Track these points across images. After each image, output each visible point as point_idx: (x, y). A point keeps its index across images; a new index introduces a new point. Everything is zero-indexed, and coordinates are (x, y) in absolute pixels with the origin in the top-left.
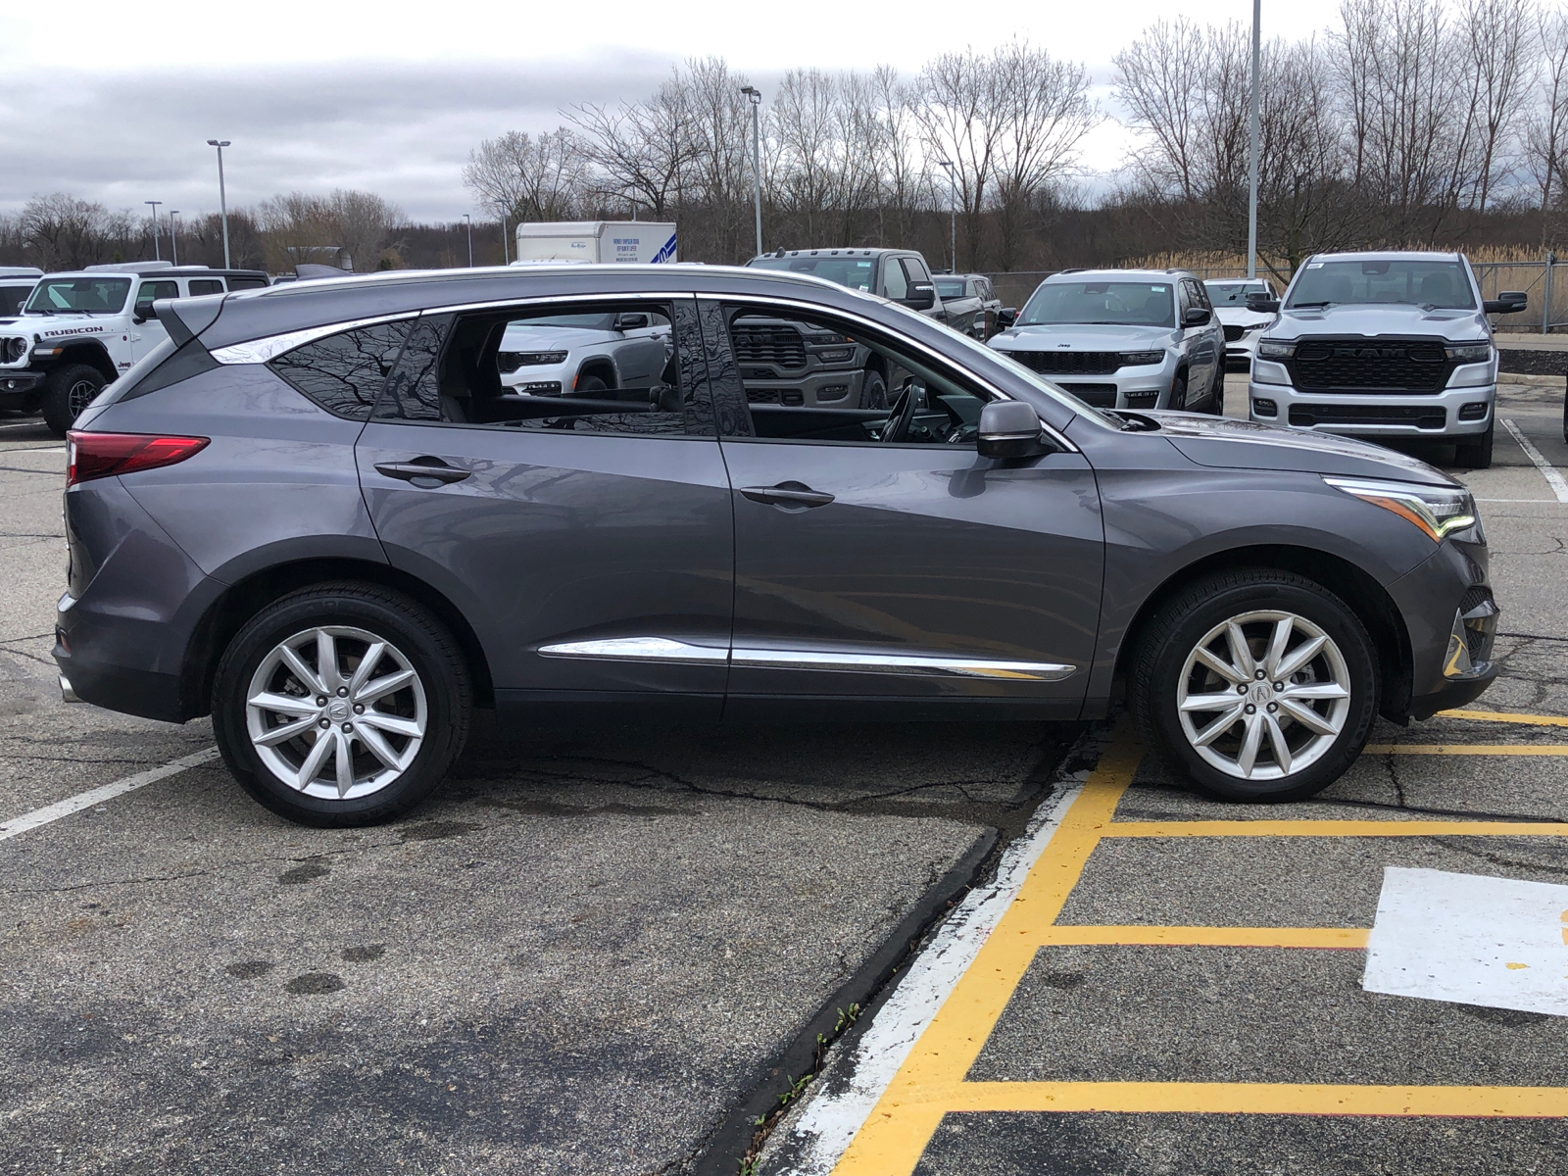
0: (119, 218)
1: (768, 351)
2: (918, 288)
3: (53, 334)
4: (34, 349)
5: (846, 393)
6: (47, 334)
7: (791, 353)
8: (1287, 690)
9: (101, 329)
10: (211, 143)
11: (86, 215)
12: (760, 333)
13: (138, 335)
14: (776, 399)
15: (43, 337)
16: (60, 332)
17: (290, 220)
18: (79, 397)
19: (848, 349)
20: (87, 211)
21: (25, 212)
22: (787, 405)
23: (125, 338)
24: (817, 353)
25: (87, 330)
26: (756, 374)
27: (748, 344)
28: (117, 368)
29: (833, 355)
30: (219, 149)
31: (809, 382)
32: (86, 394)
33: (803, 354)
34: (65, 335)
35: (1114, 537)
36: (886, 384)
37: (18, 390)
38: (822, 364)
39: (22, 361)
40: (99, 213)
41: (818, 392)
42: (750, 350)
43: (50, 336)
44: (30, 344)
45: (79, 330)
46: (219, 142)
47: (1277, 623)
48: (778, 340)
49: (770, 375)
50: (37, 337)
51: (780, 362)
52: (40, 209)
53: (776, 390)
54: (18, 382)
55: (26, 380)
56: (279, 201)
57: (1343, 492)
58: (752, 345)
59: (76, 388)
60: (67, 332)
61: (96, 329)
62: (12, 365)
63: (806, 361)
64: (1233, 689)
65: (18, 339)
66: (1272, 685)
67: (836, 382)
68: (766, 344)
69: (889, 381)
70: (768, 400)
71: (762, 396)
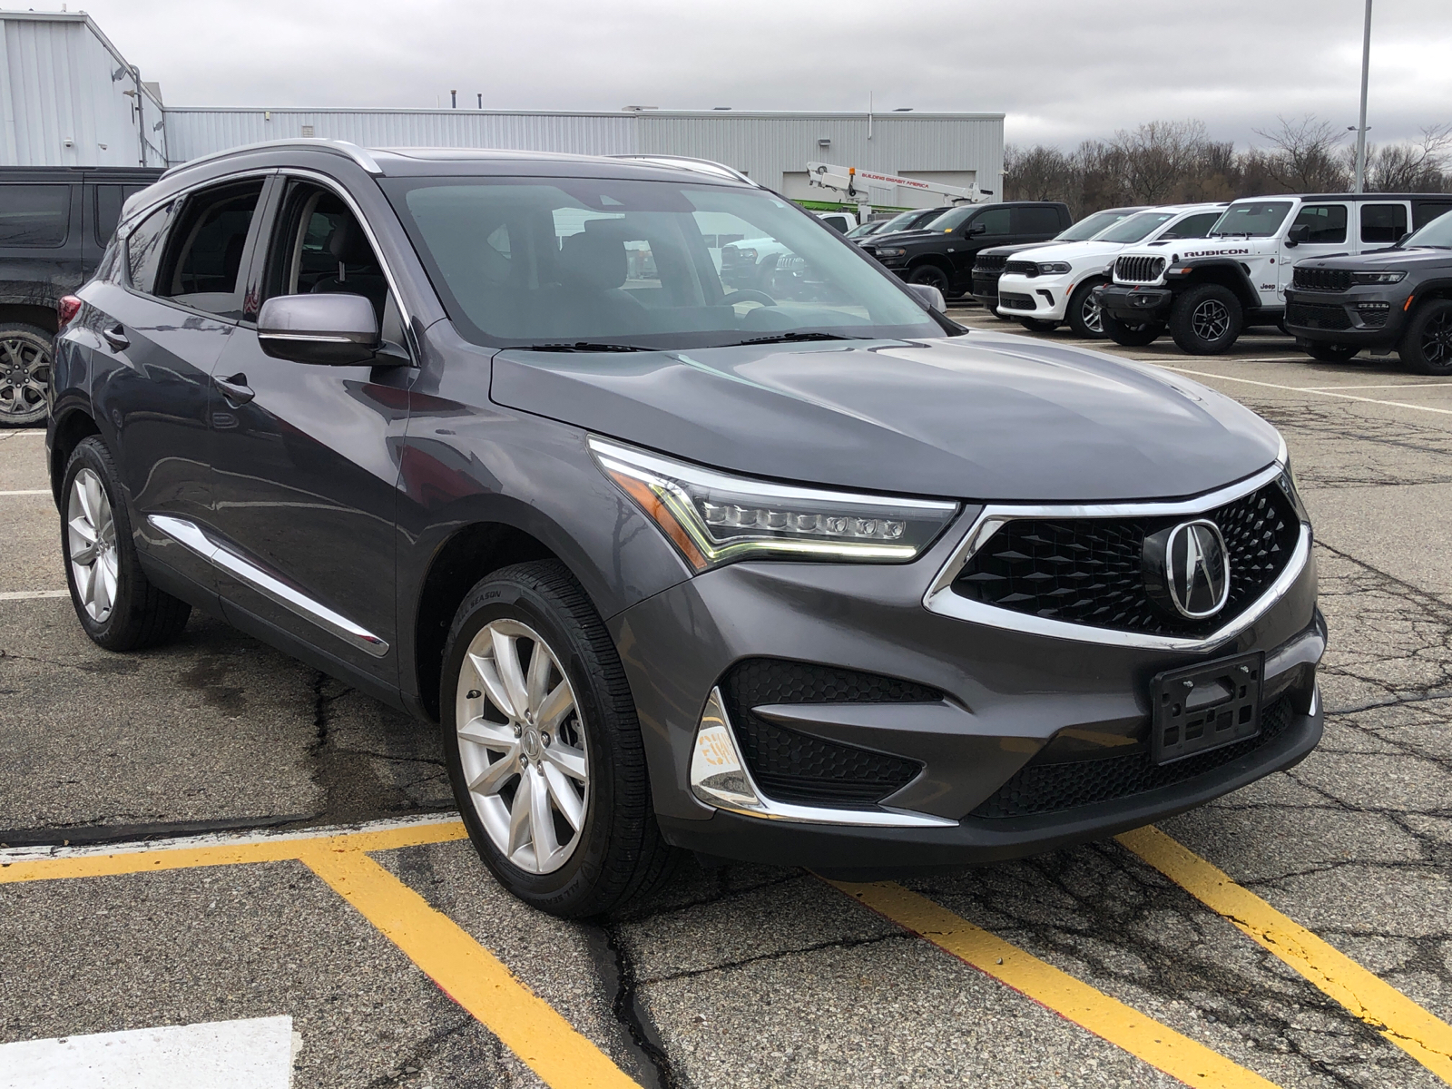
3: (1192, 254)
4: (1169, 268)
6: (1186, 255)
9: (1246, 251)
13: (1289, 258)
15: (1182, 257)
16: (1200, 253)
18: (1205, 315)
23: (1272, 261)
25: (1230, 252)
28: (1258, 289)
32: (1214, 313)
34: (1205, 256)
37: (1149, 306)
39: (1160, 280)
43: (1190, 257)
44: (1168, 262)
45: (1222, 252)
50: (1175, 257)
54: (1151, 298)
55: (1154, 297)
59: (1203, 306)
60: (1208, 253)
61: (1240, 251)
62: (1153, 282)
65: (1162, 259)
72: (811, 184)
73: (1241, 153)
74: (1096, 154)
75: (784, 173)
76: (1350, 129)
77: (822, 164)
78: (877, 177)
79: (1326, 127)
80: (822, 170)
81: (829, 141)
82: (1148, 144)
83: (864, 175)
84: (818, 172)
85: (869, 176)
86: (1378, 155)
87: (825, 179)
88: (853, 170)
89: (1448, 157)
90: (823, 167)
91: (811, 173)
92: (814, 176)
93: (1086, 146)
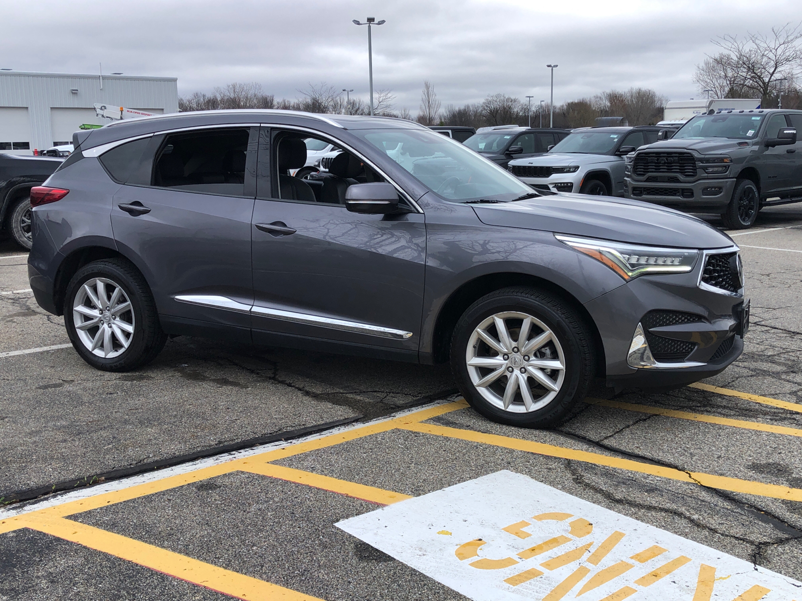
0: (525, 105)
1: (676, 167)
2: (785, 132)
5: (722, 192)
7: (689, 168)
8: (531, 361)
10: (549, 66)
11: (510, 103)
12: (672, 157)
14: (678, 194)
17: (609, 104)
19: (725, 167)
20: (511, 102)
21: (483, 103)
22: (684, 197)
24: (705, 169)
26: (668, 179)
27: (665, 163)
29: (716, 169)
30: (552, 69)
31: (696, 185)
33: (695, 169)
35: (431, 263)
36: (759, 189)
38: (706, 175)
40: (516, 103)
41: (702, 191)
42: (667, 166)
46: (552, 66)
47: (523, 320)
48: (682, 160)
49: (676, 180)
51: (682, 172)
52: (490, 101)
53: (678, 189)
56: (604, 95)
57: (565, 244)
58: (668, 163)
63: (697, 173)
64: (500, 356)
66: (523, 357)
67: (716, 185)
68: (675, 163)
69: (761, 186)
70: (675, 195)
71: (671, 192)
72: (97, 116)
73: (278, 100)
74: (202, 100)
75: (51, 108)
76: (344, 90)
77: (105, 105)
78: (136, 113)
79: (333, 89)
80: (103, 108)
81: (77, 90)
82: (232, 96)
83: (128, 111)
84: (101, 109)
85: (131, 112)
86: (345, 103)
87: (106, 113)
88: (122, 108)
89: (390, 105)
90: (104, 106)
91: (97, 110)
92: (99, 111)
93: (196, 95)
